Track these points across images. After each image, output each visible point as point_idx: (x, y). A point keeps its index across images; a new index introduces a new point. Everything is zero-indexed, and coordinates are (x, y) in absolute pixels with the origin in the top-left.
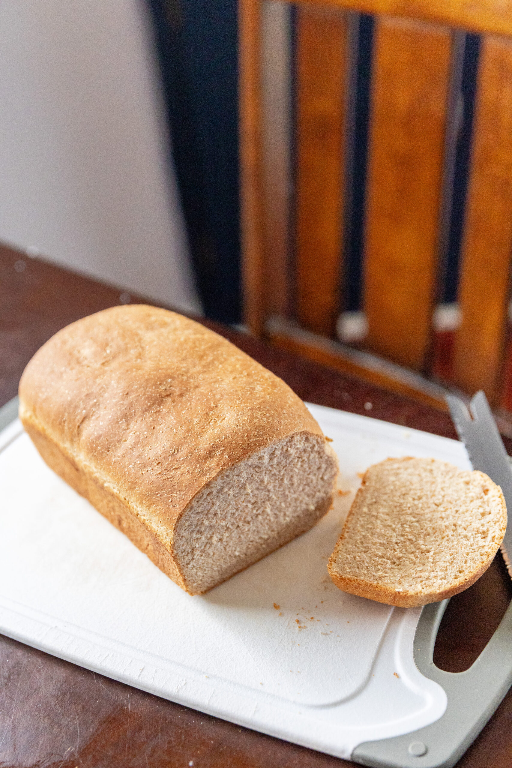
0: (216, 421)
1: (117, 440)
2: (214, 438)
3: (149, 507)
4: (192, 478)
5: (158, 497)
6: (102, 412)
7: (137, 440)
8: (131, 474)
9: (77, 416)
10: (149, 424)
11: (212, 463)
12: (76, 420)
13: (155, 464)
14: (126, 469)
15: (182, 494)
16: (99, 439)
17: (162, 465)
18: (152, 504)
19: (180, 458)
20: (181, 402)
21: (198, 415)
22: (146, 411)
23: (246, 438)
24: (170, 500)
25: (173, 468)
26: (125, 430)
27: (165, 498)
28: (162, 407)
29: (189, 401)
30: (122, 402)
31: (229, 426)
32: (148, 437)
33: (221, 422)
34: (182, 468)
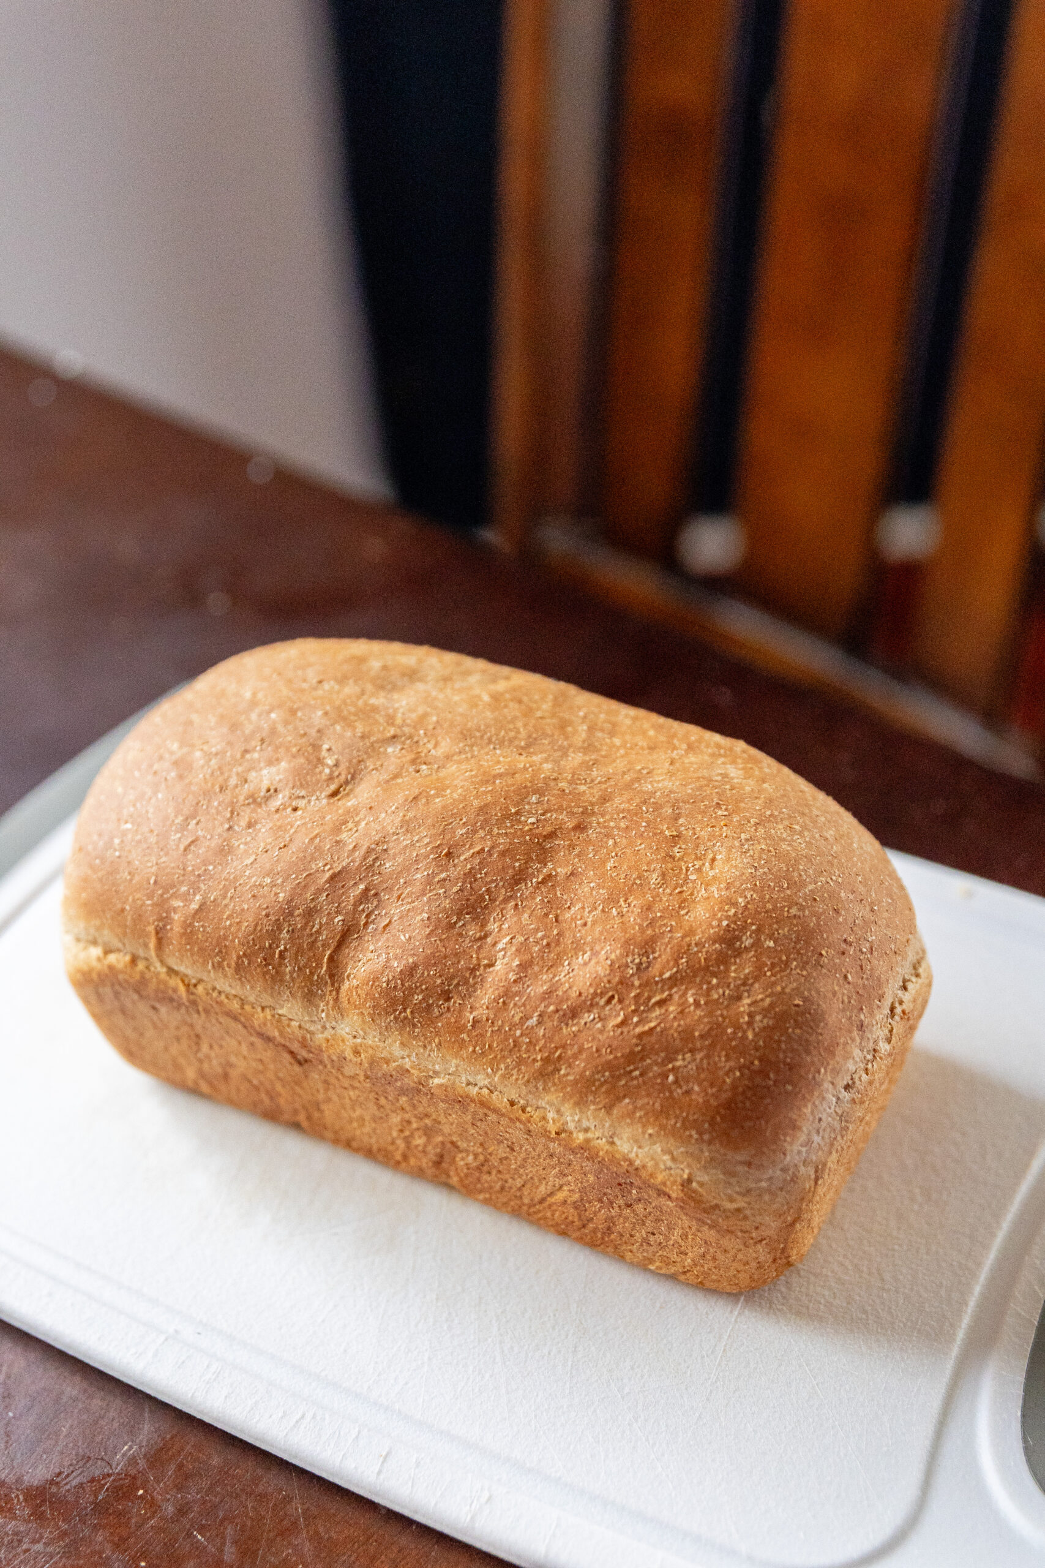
0: (700, 868)
1: (468, 969)
2: (721, 909)
3: (609, 1108)
4: (710, 1014)
5: (633, 1079)
6: (394, 909)
7: (527, 957)
8: (538, 1041)
9: (318, 932)
10: (539, 912)
11: (744, 969)
12: (319, 944)
13: (602, 1002)
14: (518, 1033)
15: (698, 1056)
16: (411, 975)
17: (620, 1001)
18: (619, 1099)
19: (661, 975)
20: (589, 842)
21: (649, 864)
22: (517, 882)
23: (788, 892)
24: (671, 1078)
25: (653, 1001)
26: (480, 939)
27: (655, 1077)
28: (550, 865)
29: (607, 836)
30: (443, 875)
31: (737, 873)
32: (553, 945)
33: (712, 869)
34: (676, 997)
